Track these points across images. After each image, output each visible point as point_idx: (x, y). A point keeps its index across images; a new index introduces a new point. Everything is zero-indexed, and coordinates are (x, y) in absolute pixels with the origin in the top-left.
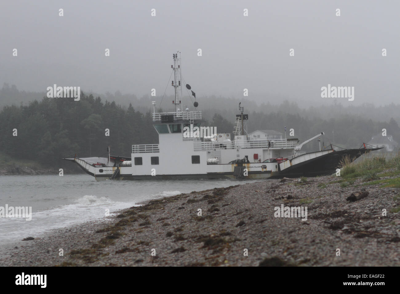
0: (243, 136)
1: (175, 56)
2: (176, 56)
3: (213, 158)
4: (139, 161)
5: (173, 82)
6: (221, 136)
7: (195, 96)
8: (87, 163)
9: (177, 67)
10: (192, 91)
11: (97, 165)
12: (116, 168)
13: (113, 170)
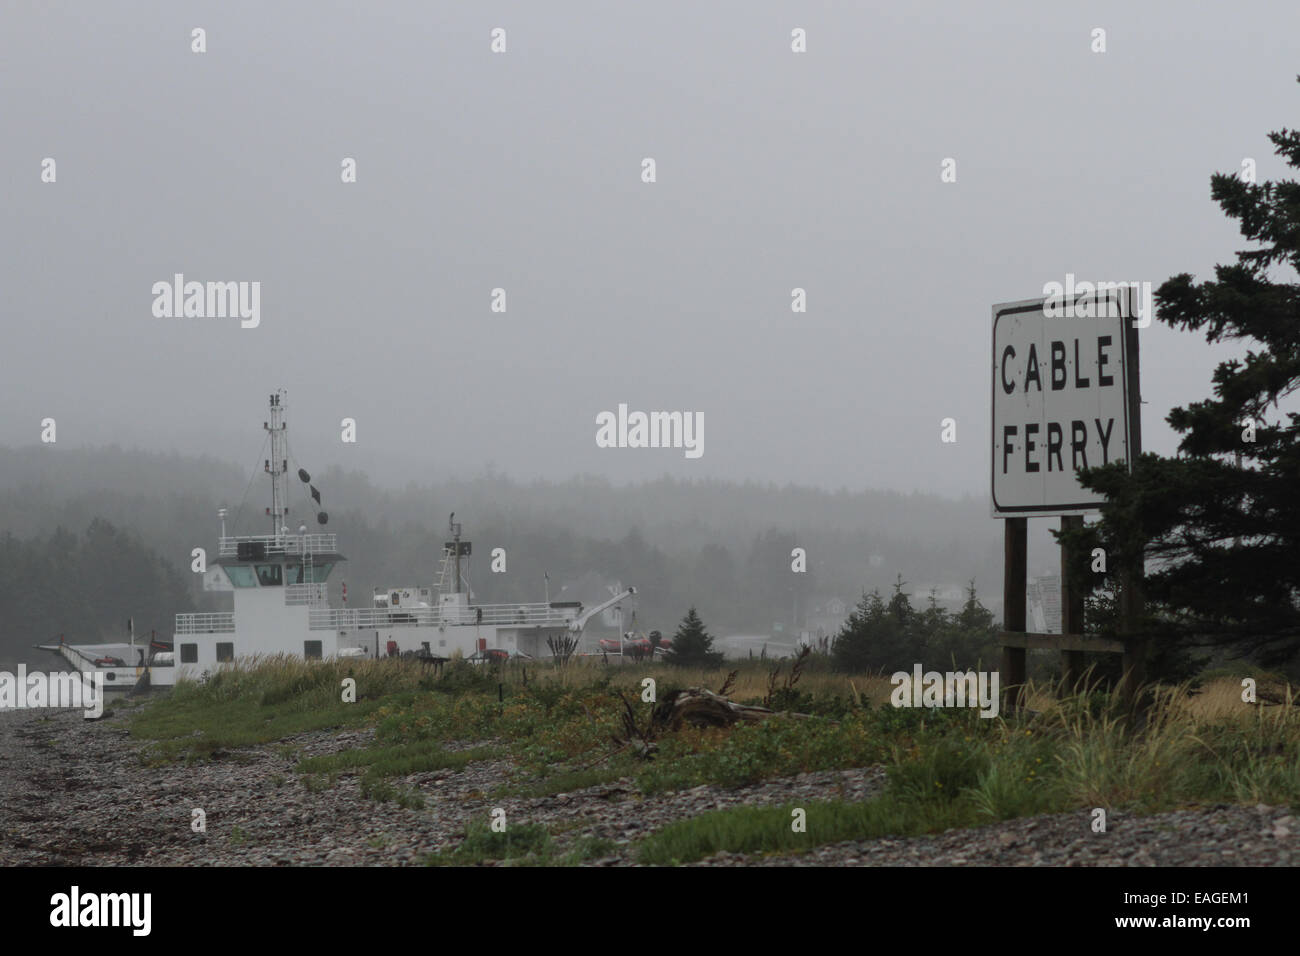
0: (457, 595)
1: (274, 400)
2: (278, 401)
3: (352, 646)
4: (190, 653)
5: (267, 462)
6: (408, 595)
7: (319, 501)
8: (82, 657)
9: (280, 426)
10: (313, 488)
11: (105, 662)
12: (143, 669)
13: (138, 676)
